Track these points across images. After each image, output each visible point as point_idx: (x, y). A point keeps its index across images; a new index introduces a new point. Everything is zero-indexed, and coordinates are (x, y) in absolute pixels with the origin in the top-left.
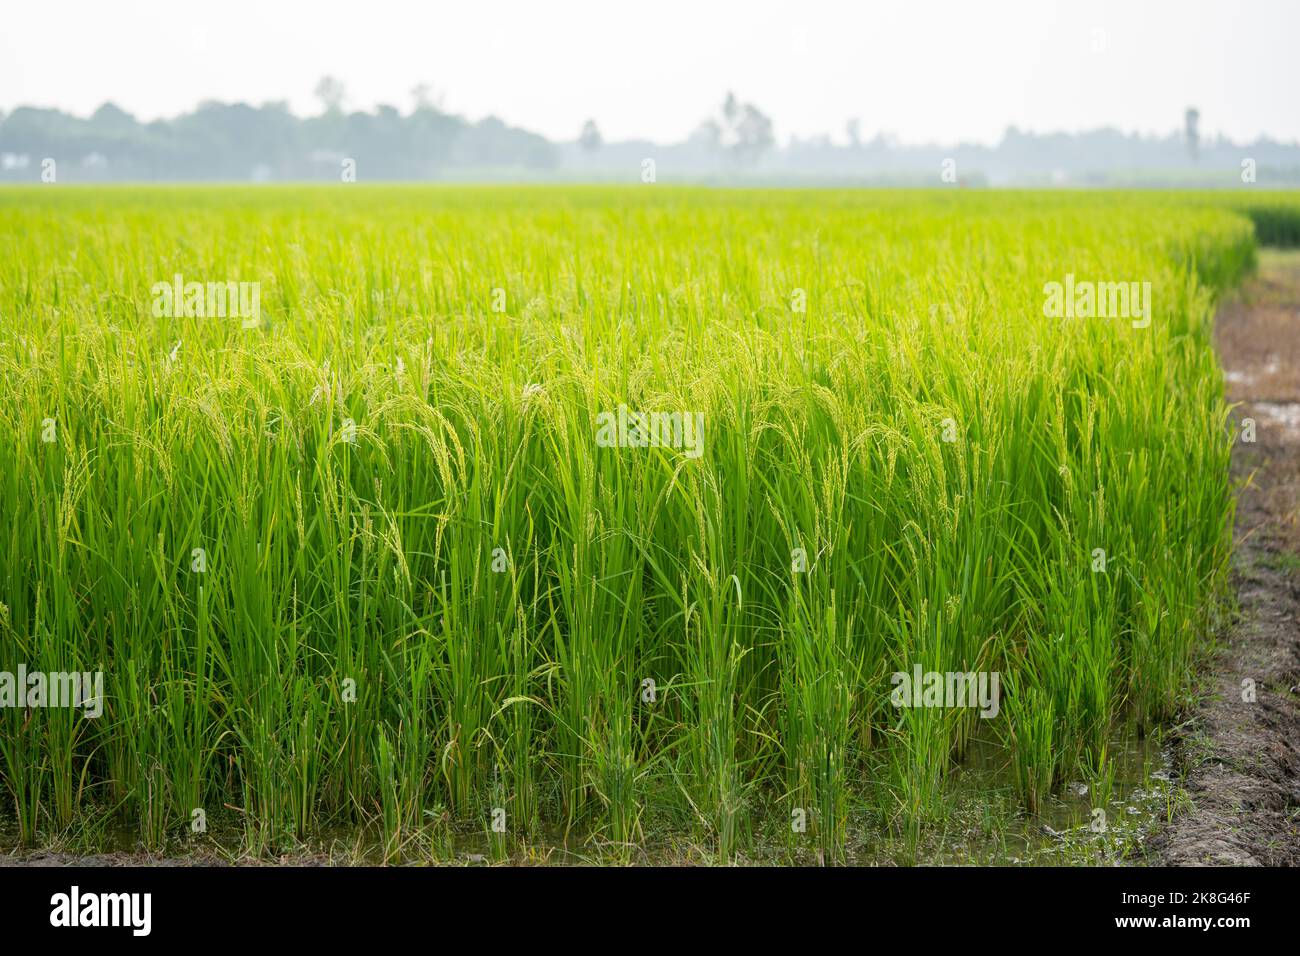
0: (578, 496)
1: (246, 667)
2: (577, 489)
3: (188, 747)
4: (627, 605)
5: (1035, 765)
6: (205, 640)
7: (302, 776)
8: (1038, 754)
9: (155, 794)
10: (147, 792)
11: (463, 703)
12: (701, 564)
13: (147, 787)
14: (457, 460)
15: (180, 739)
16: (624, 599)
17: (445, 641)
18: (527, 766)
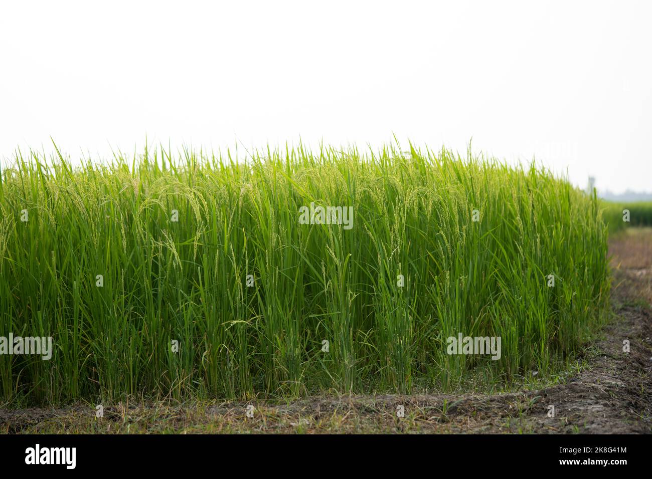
0: (267, 227)
1: (100, 321)
2: (267, 224)
3: (71, 361)
4: (295, 283)
5: (509, 355)
6: (78, 306)
7: (130, 371)
8: (510, 350)
9: (54, 381)
10: (50, 381)
11: (212, 333)
12: (331, 252)
13: (49, 378)
14: (204, 209)
15: (67, 357)
16: (293, 279)
17: (202, 307)
18: (246, 362)
